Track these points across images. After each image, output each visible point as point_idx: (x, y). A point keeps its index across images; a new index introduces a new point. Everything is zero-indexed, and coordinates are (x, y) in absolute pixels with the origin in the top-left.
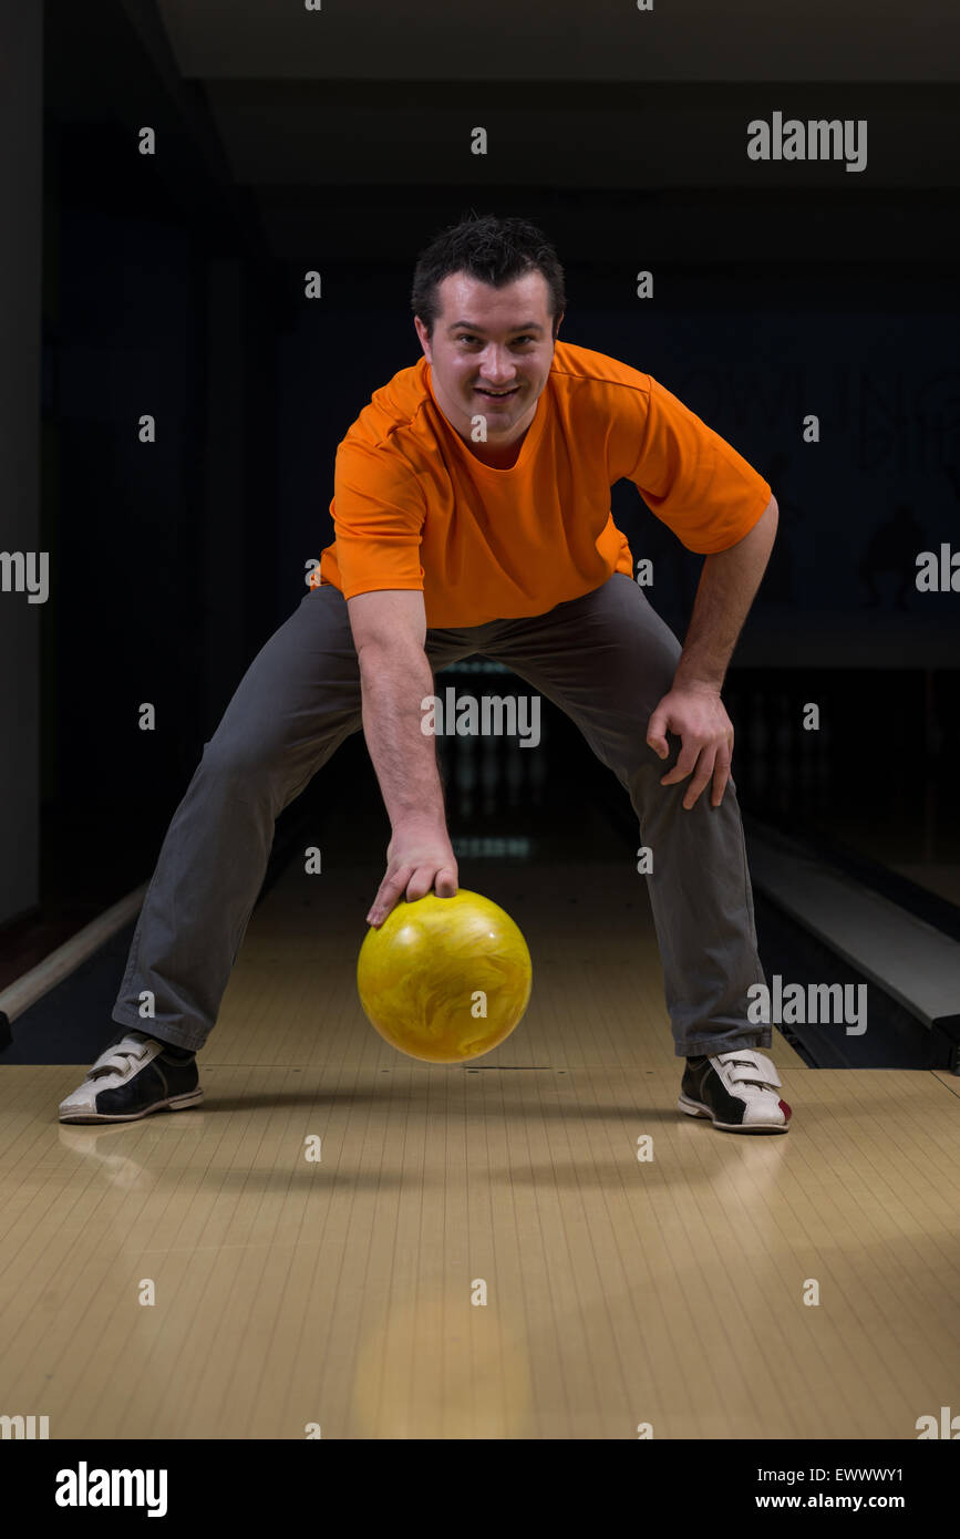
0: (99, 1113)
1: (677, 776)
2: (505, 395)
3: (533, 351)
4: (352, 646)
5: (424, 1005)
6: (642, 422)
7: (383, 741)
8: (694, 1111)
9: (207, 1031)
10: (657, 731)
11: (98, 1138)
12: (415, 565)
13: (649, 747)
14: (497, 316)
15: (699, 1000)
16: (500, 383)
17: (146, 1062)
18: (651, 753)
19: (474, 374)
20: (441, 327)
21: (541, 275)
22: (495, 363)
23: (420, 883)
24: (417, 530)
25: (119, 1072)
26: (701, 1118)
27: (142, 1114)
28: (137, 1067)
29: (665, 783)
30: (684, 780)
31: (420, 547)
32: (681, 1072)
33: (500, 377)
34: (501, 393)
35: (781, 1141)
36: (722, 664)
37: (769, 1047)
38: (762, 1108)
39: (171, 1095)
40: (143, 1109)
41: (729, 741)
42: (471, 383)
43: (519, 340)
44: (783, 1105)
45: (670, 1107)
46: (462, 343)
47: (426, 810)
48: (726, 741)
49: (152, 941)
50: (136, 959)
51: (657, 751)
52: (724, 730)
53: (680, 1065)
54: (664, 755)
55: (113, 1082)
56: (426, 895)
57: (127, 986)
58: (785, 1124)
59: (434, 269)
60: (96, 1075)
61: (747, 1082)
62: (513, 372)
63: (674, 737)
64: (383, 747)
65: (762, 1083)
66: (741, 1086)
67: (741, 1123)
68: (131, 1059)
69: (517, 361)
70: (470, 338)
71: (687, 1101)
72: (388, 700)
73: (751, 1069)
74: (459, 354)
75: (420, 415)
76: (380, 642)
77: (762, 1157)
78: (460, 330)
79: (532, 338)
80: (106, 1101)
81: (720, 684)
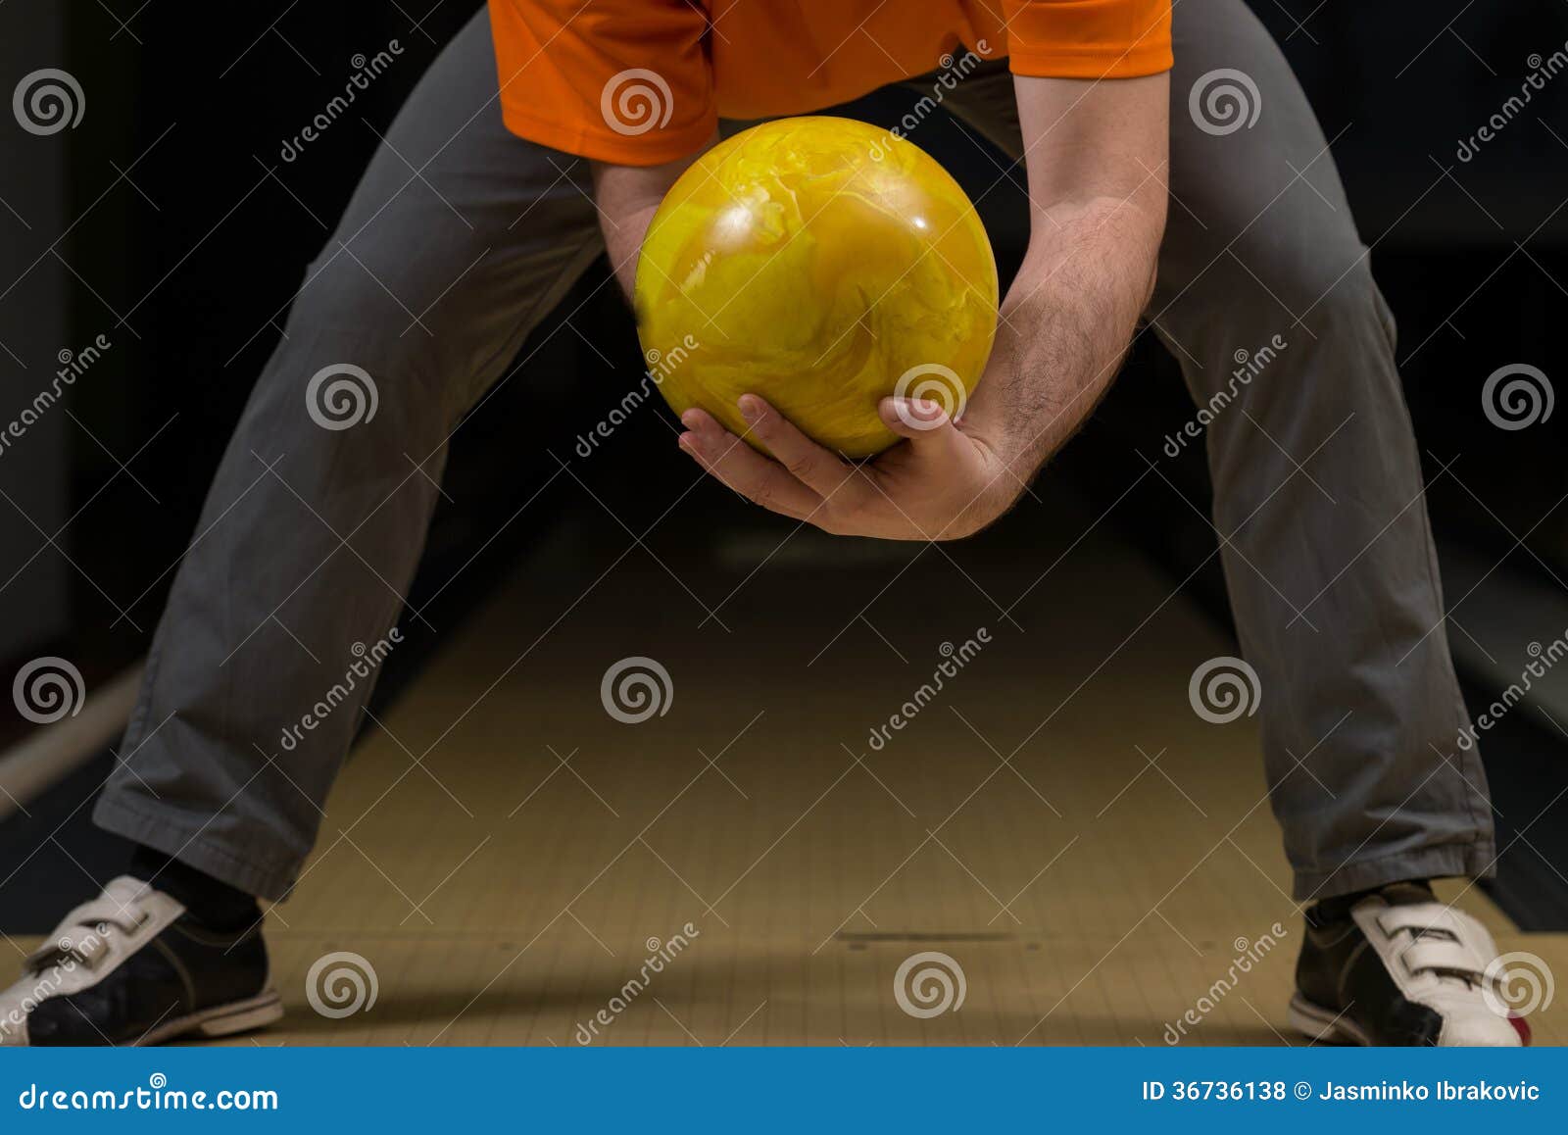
8: (1323, 1031)
28: (121, 949)
38: (1476, 1026)
39: (204, 1006)
44: (1515, 1018)
55: (70, 981)
60: (40, 965)
61: (1441, 972)
65: (1470, 973)
66: (1430, 979)
68: (110, 934)
71: (1307, 1009)
73: (1447, 946)
80: (54, 1020)
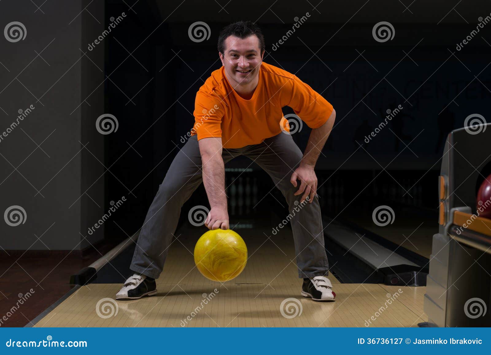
0: (128, 297)
1: (299, 193)
2: (246, 72)
3: (254, 58)
4: (200, 155)
5: (212, 259)
6: (291, 88)
7: (209, 183)
8: (306, 295)
9: (160, 273)
10: (294, 179)
11: (129, 304)
12: (219, 129)
13: (291, 183)
14: (243, 48)
15: (306, 262)
16: (244, 68)
17: (142, 281)
18: (291, 185)
19: (236, 66)
20: (226, 52)
21: (256, 35)
22: (242, 62)
23: (217, 224)
24: (220, 119)
25: (134, 284)
26: (308, 297)
27: (141, 297)
28: (139, 283)
29: (295, 195)
30: (301, 194)
31: (221, 124)
32: (302, 284)
33: (244, 66)
34: (245, 72)
35: (333, 304)
36: (315, 160)
37: (327, 276)
38: (327, 294)
39: (148, 291)
40: (141, 296)
41: (316, 183)
42: (235, 69)
43: (250, 55)
44: (333, 293)
45: (298, 294)
46: (232, 57)
47: (222, 204)
48: (314, 183)
49: (142, 246)
50: (138, 251)
51: (293, 184)
52: (314, 180)
53: (302, 281)
54: (296, 186)
55: (133, 287)
56: (218, 229)
57: (135, 259)
58: (334, 299)
59: (224, 36)
60: (127, 285)
61: (322, 286)
62: (248, 65)
63: (299, 181)
64: (209, 185)
65: (327, 286)
66: (320, 287)
67: (321, 299)
68: (137, 280)
69: (249, 61)
70: (235, 55)
71: (304, 292)
72: (210, 171)
73: (324, 282)
74: (232, 60)
75: (222, 83)
76: (208, 154)
77: (327, 308)
78: (232, 52)
79: (254, 55)
80: (131, 293)
81: (314, 166)
